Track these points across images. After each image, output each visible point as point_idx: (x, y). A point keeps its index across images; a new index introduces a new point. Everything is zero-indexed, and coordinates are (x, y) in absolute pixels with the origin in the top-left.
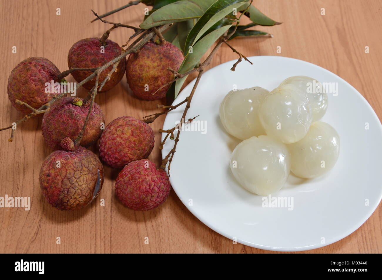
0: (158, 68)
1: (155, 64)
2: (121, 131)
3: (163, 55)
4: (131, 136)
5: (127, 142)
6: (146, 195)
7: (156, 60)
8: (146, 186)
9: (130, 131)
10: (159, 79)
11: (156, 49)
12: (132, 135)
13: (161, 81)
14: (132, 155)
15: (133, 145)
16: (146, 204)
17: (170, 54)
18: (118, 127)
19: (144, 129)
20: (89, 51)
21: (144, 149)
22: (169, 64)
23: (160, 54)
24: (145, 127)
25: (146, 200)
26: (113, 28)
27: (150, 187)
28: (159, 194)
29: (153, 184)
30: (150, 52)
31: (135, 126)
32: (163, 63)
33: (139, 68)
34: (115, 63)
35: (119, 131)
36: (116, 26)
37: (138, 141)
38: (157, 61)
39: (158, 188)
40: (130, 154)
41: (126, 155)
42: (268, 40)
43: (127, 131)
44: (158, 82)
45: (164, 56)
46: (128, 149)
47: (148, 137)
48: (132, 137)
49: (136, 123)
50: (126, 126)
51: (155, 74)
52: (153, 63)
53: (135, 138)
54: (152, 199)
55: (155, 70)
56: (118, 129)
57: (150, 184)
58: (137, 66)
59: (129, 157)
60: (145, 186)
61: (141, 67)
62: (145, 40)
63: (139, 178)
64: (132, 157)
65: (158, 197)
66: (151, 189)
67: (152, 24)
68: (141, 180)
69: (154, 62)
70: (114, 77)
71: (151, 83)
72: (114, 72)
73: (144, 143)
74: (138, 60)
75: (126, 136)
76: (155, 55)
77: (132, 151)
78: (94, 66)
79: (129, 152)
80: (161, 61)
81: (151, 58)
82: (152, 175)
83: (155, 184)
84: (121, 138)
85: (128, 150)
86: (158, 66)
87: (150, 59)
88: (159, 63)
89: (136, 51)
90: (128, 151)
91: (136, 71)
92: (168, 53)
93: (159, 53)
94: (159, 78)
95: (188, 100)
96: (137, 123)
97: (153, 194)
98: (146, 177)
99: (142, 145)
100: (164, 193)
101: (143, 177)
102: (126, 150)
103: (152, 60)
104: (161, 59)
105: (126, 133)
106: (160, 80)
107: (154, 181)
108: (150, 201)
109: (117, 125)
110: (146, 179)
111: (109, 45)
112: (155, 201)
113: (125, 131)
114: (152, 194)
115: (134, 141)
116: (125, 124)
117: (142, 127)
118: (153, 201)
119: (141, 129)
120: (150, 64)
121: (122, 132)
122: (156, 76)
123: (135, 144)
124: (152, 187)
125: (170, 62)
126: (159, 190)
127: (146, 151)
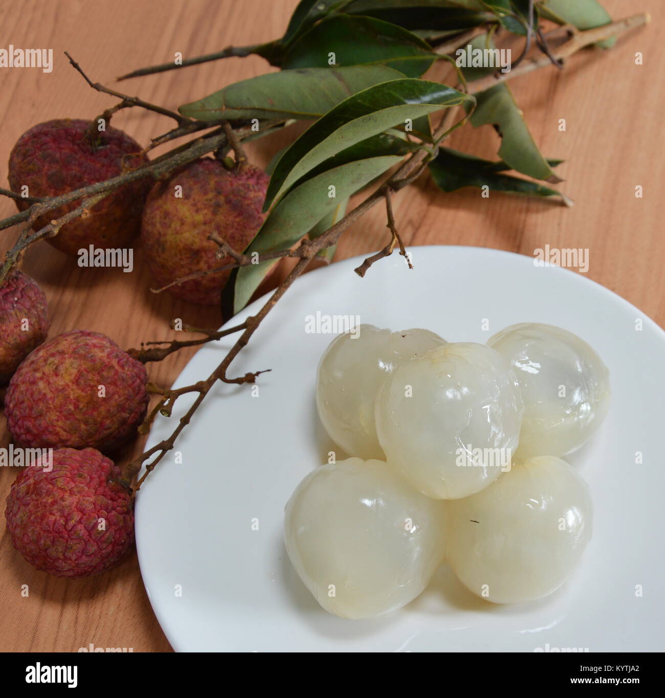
0: (203, 227)
1: (199, 218)
2: (54, 367)
3: (226, 196)
4: (73, 383)
5: (58, 397)
6: (54, 539)
7: (202, 206)
8: (58, 518)
9: (74, 371)
10: (202, 257)
11: (216, 179)
12: (76, 381)
13: (207, 262)
14: (65, 431)
15: (71, 407)
16: (51, 561)
17: (245, 198)
18: (53, 355)
19: (112, 373)
20: (50, 151)
21: (102, 424)
22: (235, 224)
23: (219, 193)
24: (120, 370)
25: (52, 552)
26: (119, 107)
27: (66, 521)
28: (89, 547)
29: (76, 517)
30: (196, 183)
31: (94, 361)
32: (220, 218)
33: (161, 218)
34: (90, 195)
35: (50, 363)
36: (128, 103)
37: (86, 401)
38: (205, 211)
39: (89, 531)
40: (62, 428)
41: (51, 429)
42: (557, 210)
43: (67, 369)
44: (198, 263)
45: (228, 202)
46: (58, 414)
47: (116, 397)
48: (75, 387)
49: (99, 354)
50: (70, 358)
51: (194, 242)
52: (194, 214)
53: (79, 392)
54: (68, 554)
55: (196, 231)
56: (51, 359)
57: (69, 514)
58: (158, 212)
59: (57, 434)
60: (55, 517)
61: (165, 218)
62: (193, 152)
63: (49, 493)
64: (64, 438)
65: (83, 551)
66: (69, 528)
67: (218, 112)
68: (50, 501)
69: (197, 211)
70: (103, 228)
71: (182, 263)
72: (80, 216)
73: (103, 409)
74: (164, 197)
75: (61, 382)
76: (205, 193)
77: (68, 422)
78: (53, 190)
79: (60, 423)
80: (214, 213)
81: (194, 200)
82: (84, 493)
83: (82, 518)
84: (49, 383)
85: (56, 418)
86: (205, 223)
87: (191, 201)
88: (209, 216)
89: (157, 175)
90: (57, 420)
91: (154, 225)
92: (241, 196)
93: (219, 191)
94: (203, 254)
95: (251, 325)
96: (101, 354)
97: (71, 543)
98: (67, 495)
99: (95, 414)
100: (104, 546)
101: (57, 494)
102: (53, 416)
103: (194, 205)
104: (218, 206)
105: (62, 375)
106: (205, 259)
107: (82, 511)
108: (62, 557)
109: (53, 350)
110: (63, 499)
111: (109, 146)
112: (76, 560)
113: (62, 369)
114: (67, 542)
115: (77, 399)
116: (71, 350)
117: (113, 367)
118: (70, 559)
119: (105, 374)
120: (188, 214)
121: (56, 369)
122: (196, 247)
123: (76, 407)
124: (72, 523)
125: (237, 220)
126: (90, 535)
127: (106, 429)
